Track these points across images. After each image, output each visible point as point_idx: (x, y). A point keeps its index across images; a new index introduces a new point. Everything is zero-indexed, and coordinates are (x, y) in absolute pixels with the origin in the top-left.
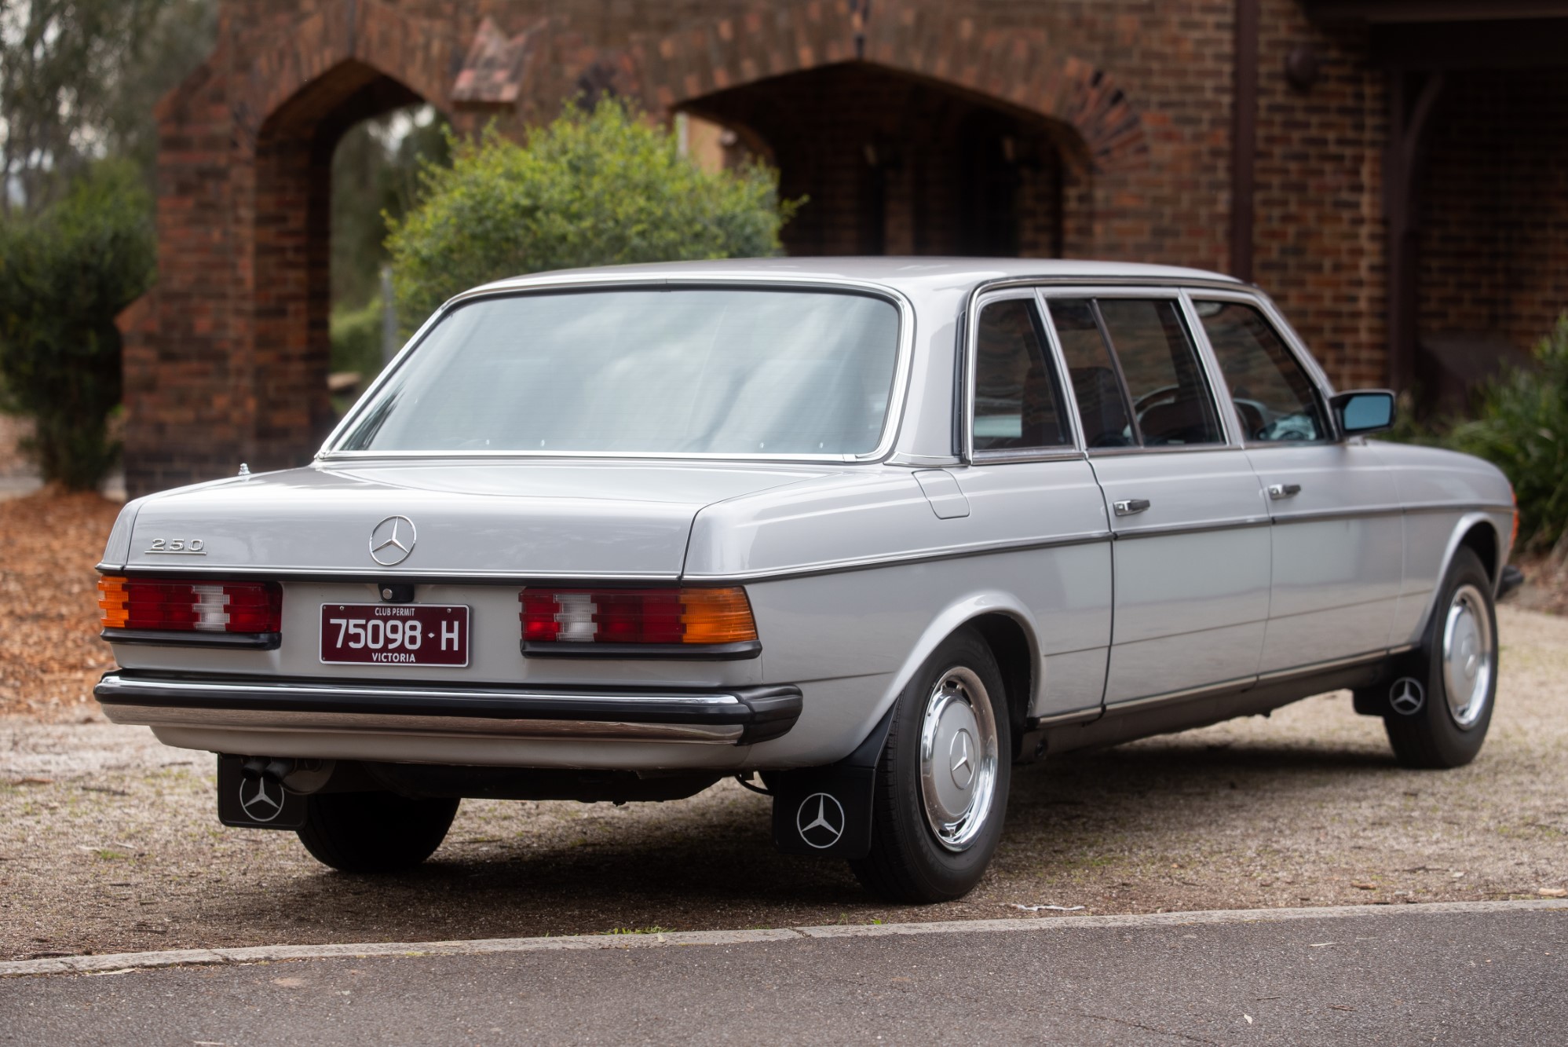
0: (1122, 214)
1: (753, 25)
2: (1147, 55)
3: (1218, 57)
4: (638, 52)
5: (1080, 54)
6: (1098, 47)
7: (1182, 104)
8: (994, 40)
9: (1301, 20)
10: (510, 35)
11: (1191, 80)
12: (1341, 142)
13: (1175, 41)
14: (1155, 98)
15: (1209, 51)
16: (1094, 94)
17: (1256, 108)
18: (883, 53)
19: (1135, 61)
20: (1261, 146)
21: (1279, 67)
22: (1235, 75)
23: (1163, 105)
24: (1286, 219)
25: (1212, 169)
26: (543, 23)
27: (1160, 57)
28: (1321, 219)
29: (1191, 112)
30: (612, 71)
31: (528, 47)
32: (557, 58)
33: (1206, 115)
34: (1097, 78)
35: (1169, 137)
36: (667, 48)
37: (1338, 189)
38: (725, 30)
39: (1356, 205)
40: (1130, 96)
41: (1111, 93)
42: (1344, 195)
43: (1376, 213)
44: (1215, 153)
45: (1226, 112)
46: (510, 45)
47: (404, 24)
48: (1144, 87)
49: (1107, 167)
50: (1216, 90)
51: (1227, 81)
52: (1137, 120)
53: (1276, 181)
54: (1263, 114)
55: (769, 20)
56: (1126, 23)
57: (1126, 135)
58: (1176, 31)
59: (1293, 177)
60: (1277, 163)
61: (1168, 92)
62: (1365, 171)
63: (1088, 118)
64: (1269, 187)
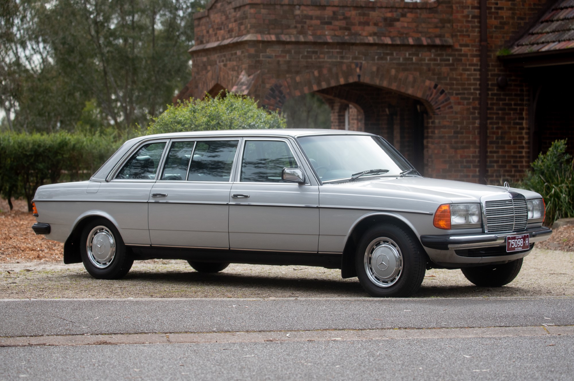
0: (444, 127)
1: (325, 71)
2: (451, 79)
3: (474, 79)
4: (289, 80)
5: (430, 79)
6: (436, 77)
7: (464, 94)
8: (402, 75)
9: (502, 68)
10: (249, 76)
11: (466, 86)
12: (515, 105)
13: (461, 75)
14: (455, 92)
15: (472, 77)
16: (435, 91)
17: (488, 94)
18: (366, 80)
19: (448, 81)
20: (489, 106)
21: (495, 82)
22: (480, 85)
23: (457, 94)
24: (497, 128)
25: (474, 113)
26: (259, 72)
27: (456, 79)
28: (509, 128)
29: (466, 96)
30: (281, 86)
31: (253, 79)
32: (263, 82)
33: (471, 97)
34: (436, 86)
35: (459, 104)
36: (298, 79)
37: (516, 119)
38: (316, 73)
39: (522, 124)
40: (446, 92)
41: (440, 91)
42: (517, 121)
43: (527, 126)
44: (474, 108)
45: (478, 96)
46: (248, 78)
47: (228, 73)
48: (451, 89)
49: (439, 113)
50: (474, 89)
51: (478, 87)
52: (449, 99)
53: (495, 117)
54: (490, 97)
55: (330, 70)
56: (445, 70)
57: (445, 103)
58: (461, 72)
59: (500, 115)
60: (495, 111)
61: (459, 90)
62: (524, 113)
63: (433, 98)
64: (492, 118)
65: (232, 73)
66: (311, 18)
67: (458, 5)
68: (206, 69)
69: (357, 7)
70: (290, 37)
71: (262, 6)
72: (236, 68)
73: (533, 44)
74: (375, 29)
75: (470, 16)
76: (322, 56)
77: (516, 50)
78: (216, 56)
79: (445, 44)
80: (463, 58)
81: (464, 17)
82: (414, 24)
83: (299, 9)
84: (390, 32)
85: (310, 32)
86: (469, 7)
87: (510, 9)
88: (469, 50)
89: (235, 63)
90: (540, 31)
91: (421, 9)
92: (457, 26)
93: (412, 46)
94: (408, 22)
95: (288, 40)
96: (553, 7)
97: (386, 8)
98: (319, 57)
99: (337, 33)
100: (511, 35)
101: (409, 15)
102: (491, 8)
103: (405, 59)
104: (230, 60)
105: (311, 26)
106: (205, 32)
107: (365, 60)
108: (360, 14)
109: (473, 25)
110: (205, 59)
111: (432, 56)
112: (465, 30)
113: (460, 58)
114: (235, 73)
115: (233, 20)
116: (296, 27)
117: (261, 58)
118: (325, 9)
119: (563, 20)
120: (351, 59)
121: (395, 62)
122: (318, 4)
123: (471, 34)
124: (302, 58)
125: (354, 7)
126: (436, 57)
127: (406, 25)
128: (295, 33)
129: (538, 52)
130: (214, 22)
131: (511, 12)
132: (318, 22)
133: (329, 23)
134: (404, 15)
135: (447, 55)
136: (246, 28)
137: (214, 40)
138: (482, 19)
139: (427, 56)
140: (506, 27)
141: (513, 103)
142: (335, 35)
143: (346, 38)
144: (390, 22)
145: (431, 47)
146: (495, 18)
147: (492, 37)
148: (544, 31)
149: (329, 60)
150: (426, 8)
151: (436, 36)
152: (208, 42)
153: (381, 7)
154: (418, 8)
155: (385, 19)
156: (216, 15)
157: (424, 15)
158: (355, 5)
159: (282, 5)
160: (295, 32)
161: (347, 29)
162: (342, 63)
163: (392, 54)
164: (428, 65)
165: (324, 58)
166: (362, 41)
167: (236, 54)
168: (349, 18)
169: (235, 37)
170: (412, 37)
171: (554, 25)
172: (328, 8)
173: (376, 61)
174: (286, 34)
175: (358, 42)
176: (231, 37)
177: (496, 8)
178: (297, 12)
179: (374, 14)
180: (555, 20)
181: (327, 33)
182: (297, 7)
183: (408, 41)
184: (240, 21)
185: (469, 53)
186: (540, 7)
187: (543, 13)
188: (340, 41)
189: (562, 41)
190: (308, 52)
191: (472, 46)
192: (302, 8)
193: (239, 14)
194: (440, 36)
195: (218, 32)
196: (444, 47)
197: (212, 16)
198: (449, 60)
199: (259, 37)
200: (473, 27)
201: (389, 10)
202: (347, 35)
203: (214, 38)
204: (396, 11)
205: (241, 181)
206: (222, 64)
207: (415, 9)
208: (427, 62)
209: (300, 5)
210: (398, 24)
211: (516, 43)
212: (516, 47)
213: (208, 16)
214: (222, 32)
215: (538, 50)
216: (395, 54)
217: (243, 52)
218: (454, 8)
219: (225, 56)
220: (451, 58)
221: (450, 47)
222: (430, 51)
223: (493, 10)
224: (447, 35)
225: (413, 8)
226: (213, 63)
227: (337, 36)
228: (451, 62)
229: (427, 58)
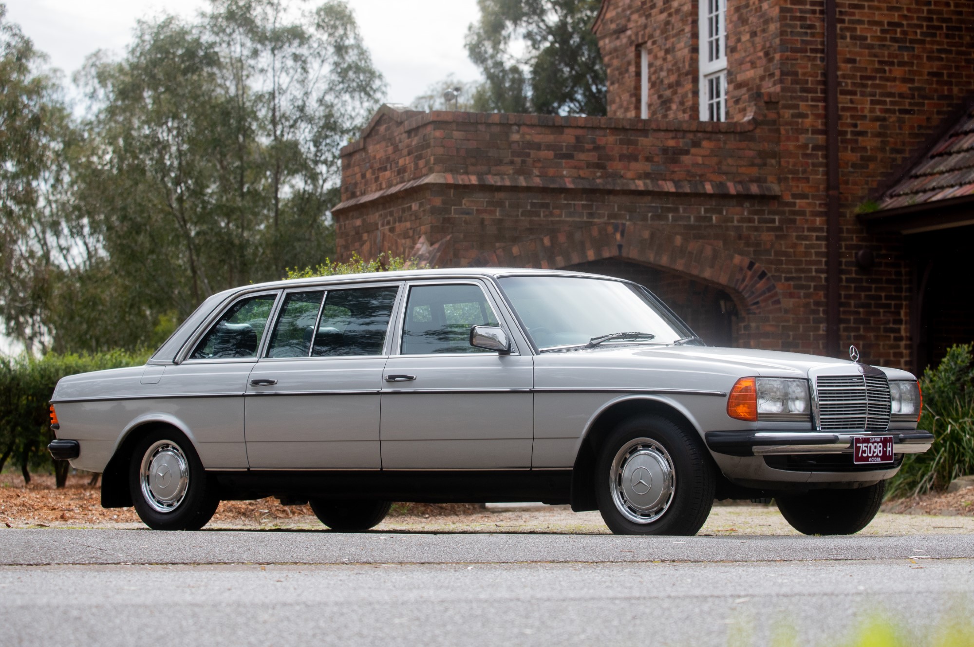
0: (766, 335)
1: (562, 238)
2: (777, 253)
3: (817, 254)
4: (500, 252)
5: (741, 253)
7: (800, 278)
8: (693, 246)
9: (865, 235)
10: (432, 244)
11: (803, 266)
12: (887, 298)
13: (794, 246)
14: (783, 275)
15: (813, 251)
16: (750, 273)
17: (841, 280)
18: (632, 253)
19: (772, 257)
20: (843, 300)
21: (854, 259)
22: (827, 263)
23: (787, 279)
24: (857, 337)
25: (816, 312)
26: (448, 237)
27: (786, 254)
28: (877, 337)
29: (803, 282)
31: (439, 250)
33: (812, 284)
34: (751, 265)
35: (791, 295)
36: (515, 250)
37: (888, 322)
38: (547, 241)
39: (899, 331)
40: (769, 275)
41: (759, 273)
42: (891, 325)
43: (908, 335)
44: (817, 304)
45: (823, 282)
46: (431, 249)
47: (396, 242)
48: (777, 270)
49: (757, 311)
50: (817, 271)
51: (823, 267)
52: (774, 287)
53: (852, 318)
54: (844, 284)
55: (570, 236)
56: (767, 237)
57: (767, 295)
58: (795, 241)
59: (862, 316)
60: (852, 309)
61: (791, 273)
62: (902, 312)
63: (746, 286)
64: (848, 321)
65: (403, 241)
66: (538, 147)
67: (789, 127)
68: (360, 238)
69: (616, 130)
70: (502, 179)
71: (454, 126)
72: (411, 232)
73: (917, 193)
74: (648, 167)
75: (810, 146)
76: (557, 211)
77: (889, 203)
78: (377, 215)
79: (767, 193)
80: (798, 218)
81: (799, 147)
82: (715, 160)
83: (518, 132)
84: (673, 172)
85: (536, 172)
86: (808, 130)
87: (879, 135)
88: (809, 204)
89: (408, 225)
90: (929, 170)
91: (726, 133)
92: (788, 162)
93: (711, 196)
94: (703, 156)
95: (499, 184)
96: (952, 132)
97: (667, 131)
98: (552, 214)
99: (581, 173)
100: (879, 178)
101: (705, 143)
102: (846, 132)
103: (699, 218)
104: (400, 221)
105: (539, 161)
106: (359, 176)
107: (630, 220)
108: (622, 142)
109: (816, 161)
110: (358, 222)
111: (746, 213)
112: (801, 169)
113: (792, 217)
114: (408, 242)
115: (405, 152)
116: (512, 162)
117: (453, 215)
118: (562, 133)
119: (967, 150)
120: (606, 218)
121: (680, 223)
122: (550, 123)
123: (811, 177)
124: (522, 215)
125: (611, 129)
126: (751, 216)
127: (700, 160)
128: (511, 172)
129: (925, 203)
130: (375, 158)
131: (879, 139)
132: (550, 154)
133: (570, 156)
134: (696, 144)
135: (770, 213)
136: (427, 163)
137: (374, 188)
138: (829, 151)
139: (736, 214)
140: (872, 166)
141: (883, 294)
142: (579, 177)
143: (598, 181)
144: (673, 156)
145: (744, 198)
146: (853, 150)
147: (847, 182)
148: (936, 170)
149: (568, 219)
150: (733, 132)
151: (752, 181)
152: (363, 193)
153: (659, 130)
154: (720, 132)
155: (665, 151)
156: (378, 146)
157: (732, 144)
158: (613, 126)
159: (488, 125)
160: (510, 170)
161: (600, 166)
162: (592, 224)
163: (676, 210)
164: (737, 228)
165: (560, 216)
166: (625, 188)
167: (410, 207)
168: (604, 148)
169: (409, 181)
170: (711, 181)
171: (953, 160)
172: (567, 131)
173: (649, 222)
174: (495, 175)
175: (618, 188)
176: (401, 182)
177: (853, 133)
178: (515, 137)
179: (645, 142)
180: (954, 152)
181: (565, 173)
182: (515, 128)
183: (704, 188)
184: (417, 153)
185: (808, 210)
186: (930, 132)
187: (935, 142)
188: (588, 187)
189: (965, 184)
190: (533, 205)
191: (814, 197)
192: (524, 129)
193: (415, 141)
194: (758, 180)
195: (381, 174)
196: (764, 199)
197: (371, 149)
198: (773, 221)
199: (450, 179)
200: (814, 165)
201: (671, 135)
202: (600, 177)
203: (374, 187)
204: (683, 138)
205: (401, 353)
206: (387, 227)
207: (716, 133)
208: (736, 223)
209: (519, 125)
210: (686, 159)
211: (889, 192)
212: (888, 199)
213: (364, 149)
214: (388, 173)
215: (925, 201)
216: (681, 210)
217: (421, 205)
218: (783, 132)
219: (391, 214)
220: (777, 218)
221: (775, 198)
222: (742, 206)
223: (849, 136)
224: (770, 178)
225: (711, 132)
226: (371, 229)
227: (583, 178)
228: (777, 223)
229: (736, 217)
